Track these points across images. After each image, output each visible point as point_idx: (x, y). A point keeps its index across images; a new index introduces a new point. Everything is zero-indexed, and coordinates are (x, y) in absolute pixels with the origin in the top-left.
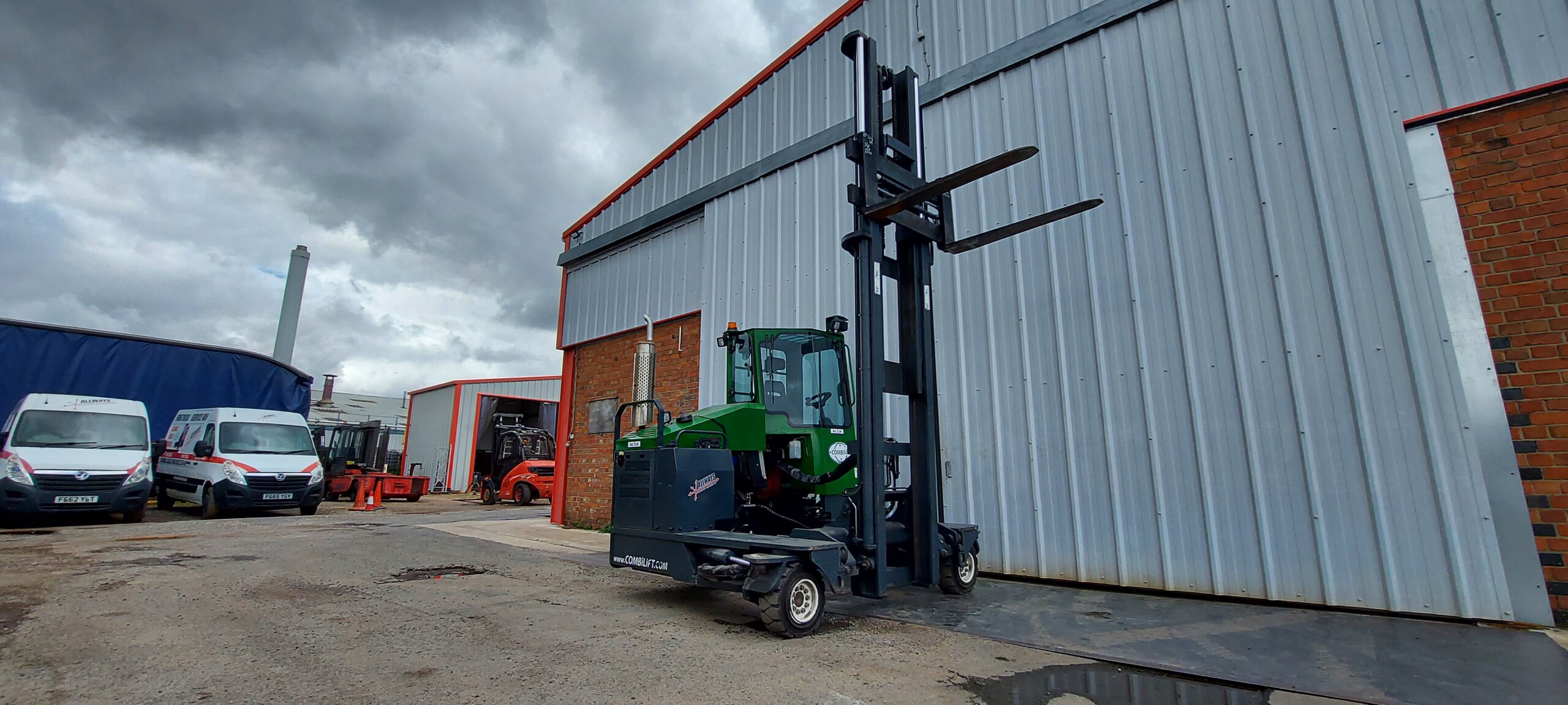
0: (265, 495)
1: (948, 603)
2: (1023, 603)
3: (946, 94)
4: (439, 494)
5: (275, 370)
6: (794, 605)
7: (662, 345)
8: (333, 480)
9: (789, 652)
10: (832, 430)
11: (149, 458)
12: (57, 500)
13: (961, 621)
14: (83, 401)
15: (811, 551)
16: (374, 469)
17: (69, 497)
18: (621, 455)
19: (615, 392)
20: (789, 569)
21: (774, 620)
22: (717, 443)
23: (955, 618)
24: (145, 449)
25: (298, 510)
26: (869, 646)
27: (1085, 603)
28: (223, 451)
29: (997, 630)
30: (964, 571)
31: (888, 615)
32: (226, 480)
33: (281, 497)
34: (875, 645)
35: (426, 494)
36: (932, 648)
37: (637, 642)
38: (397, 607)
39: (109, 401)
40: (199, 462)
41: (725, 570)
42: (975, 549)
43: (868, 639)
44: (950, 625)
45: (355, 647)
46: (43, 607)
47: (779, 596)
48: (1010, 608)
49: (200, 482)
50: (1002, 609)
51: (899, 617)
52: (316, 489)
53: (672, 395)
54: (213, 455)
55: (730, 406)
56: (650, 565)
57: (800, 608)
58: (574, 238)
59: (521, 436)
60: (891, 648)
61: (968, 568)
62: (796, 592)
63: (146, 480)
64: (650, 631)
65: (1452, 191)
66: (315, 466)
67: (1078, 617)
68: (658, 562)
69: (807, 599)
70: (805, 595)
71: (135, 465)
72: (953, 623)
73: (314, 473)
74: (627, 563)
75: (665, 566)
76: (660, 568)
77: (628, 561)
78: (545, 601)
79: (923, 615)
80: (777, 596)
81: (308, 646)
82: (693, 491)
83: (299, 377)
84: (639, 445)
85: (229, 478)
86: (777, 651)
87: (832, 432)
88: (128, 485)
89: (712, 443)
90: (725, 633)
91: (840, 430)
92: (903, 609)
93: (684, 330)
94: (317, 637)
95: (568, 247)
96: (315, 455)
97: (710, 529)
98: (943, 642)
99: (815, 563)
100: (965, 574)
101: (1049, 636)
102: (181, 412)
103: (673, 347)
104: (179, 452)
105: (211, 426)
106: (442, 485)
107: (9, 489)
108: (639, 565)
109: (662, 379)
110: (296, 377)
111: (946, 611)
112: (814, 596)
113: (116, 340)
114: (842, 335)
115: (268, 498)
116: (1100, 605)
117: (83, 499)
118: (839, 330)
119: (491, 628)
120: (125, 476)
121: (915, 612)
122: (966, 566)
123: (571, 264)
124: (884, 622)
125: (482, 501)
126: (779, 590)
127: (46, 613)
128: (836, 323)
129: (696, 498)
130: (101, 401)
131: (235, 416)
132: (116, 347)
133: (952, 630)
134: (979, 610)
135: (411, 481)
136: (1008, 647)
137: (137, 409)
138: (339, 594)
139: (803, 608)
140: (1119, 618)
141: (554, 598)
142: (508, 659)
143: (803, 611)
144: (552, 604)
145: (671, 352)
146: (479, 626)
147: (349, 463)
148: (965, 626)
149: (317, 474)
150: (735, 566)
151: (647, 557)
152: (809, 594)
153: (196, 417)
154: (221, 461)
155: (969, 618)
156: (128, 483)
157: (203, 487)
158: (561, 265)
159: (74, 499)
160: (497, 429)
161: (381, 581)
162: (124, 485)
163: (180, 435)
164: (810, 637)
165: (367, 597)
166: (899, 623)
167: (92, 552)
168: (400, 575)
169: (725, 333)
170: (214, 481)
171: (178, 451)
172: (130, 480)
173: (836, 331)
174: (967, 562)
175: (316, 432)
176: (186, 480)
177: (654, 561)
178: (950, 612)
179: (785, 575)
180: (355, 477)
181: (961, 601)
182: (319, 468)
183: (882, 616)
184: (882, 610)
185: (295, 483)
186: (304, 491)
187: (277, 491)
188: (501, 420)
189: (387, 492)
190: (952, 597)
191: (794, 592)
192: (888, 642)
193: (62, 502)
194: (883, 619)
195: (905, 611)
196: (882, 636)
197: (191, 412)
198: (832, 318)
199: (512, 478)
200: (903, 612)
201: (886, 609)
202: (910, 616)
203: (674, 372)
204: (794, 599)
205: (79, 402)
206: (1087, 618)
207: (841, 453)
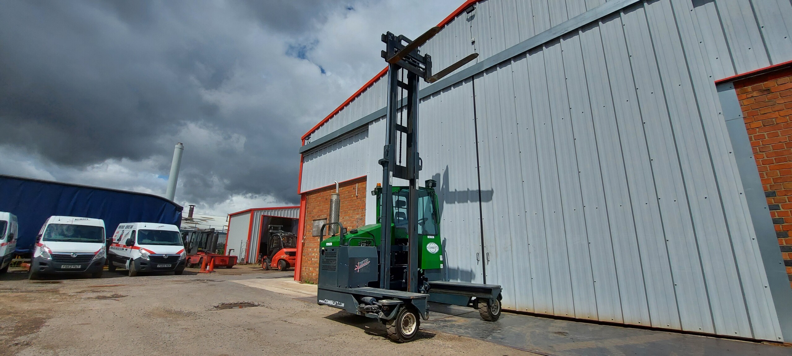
0: (158, 265)
1: (486, 325)
2: (524, 327)
3: (485, 69)
4: (242, 264)
5: (165, 204)
6: (404, 326)
7: (348, 193)
8: (191, 257)
9: (400, 350)
10: (428, 236)
11: (105, 247)
12: (62, 267)
13: (489, 336)
14: (76, 219)
15: (411, 300)
16: (210, 252)
17: (68, 265)
18: (323, 250)
19: (326, 216)
20: (401, 308)
21: (393, 334)
22: (369, 243)
23: (486, 334)
24: (104, 243)
25: (174, 272)
26: (440, 348)
27: (556, 327)
28: (139, 244)
29: (507, 341)
31: (453, 332)
33: (166, 266)
34: (443, 347)
35: (236, 265)
36: (472, 350)
37: (326, 343)
38: (214, 323)
39: (87, 219)
40: (128, 249)
41: (370, 308)
42: (500, 297)
43: (440, 344)
44: (483, 338)
45: (192, 343)
46: (52, 320)
47: (396, 321)
48: (516, 330)
49: (128, 258)
50: (512, 330)
51: (458, 333)
52: (182, 262)
53: (353, 217)
54: (135, 246)
55: (377, 225)
56: (336, 304)
57: (407, 328)
58: (307, 140)
59: (281, 236)
60: (451, 349)
61: (496, 307)
62: (405, 319)
63: (103, 257)
64: (333, 338)
65: (742, 116)
66: (182, 251)
67: (551, 335)
68: (340, 303)
69: (410, 323)
70: (409, 321)
71: (98, 250)
72: (485, 337)
73: (182, 254)
74: (325, 303)
75: (343, 305)
76: (341, 306)
77: (326, 302)
78: (285, 321)
79: (471, 333)
80: (394, 322)
81: (170, 342)
82: (357, 268)
83: (176, 207)
84: (331, 245)
85: (141, 257)
86: (393, 350)
88: (95, 260)
90: (370, 340)
91: (432, 236)
92: (461, 329)
93: (359, 185)
94: (175, 337)
95: (304, 144)
96: (183, 246)
97: (366, 286)
98: (478, 347)
99: (414, 305)
100: (494, 311)
101: (533, 345)
102: (121, 224)
103: (353, 193)
104: (119, 244)
105: (134, 232)
106: (244, 261)
107: (41, 262)
108: (331, 304)
109: (348, 209)
111: (483, 330)
112: (414, 322)
113: (92, 190)
114: (434, 189)
115: (160, 267)
116: (563, 328)
117: (74, 267)
118: (432, 187)
119: (258, 335)
120: (94, 255)
121: (467, 331)
123: (305, 153)
124: (450, 335)
125: (262, 269)
126: (396, 318)
127: (53, 323)
128: (430, 183)
129: (358, 271)
130: (84, 219)
132: (92, 193)
133: (484, 340)
134: (500, 330)
135: (228, 258)
136: (511, 350)
137: (99, 223)
138: (188, 316)
140: (572, 335)
141: (289, 319)
142: (263, 350)
143: (409, 329)
144: (289, 323)
145: (352, 196)
146: (252, 333)
147: (199, 249)
148: (490, 338)
150: (376, 306)
151: (334, 300)
152: (412, 320)
153: (128, 227)
154: (137, 248)
155: (494, 335)
156: (95, 259)
157: (129, 261)
158: (300, 153)
159: (70, 266)
160: (270, 233)
161: (209, 309)
162: (93, 260)
163: (120, 235)
165: (201, 318)
166: (458, 336)
167: (77, 293)
168: (218, 306)
169: (375, 189)
170: (135, 258)
171: (118, 243)
172: (95, 257)
173: (430, 187)
174: (495, 305)
175: (184, 234)
176: (122, 257)
177: (338, 302)
178: (485, 331)
179: (399, 311)
180: (202, 256)
181: (491, 325)
182: (184, 252)
183: (450, 332)
184: (450, 329)
185: (172, 259)
186: (177, 263)
187: (163, 263)
188: (272, 228)
189: (216, 263)
190: (487, 323)
191: (403, 320)
192: (450, 346)
193: (64, 268)
194: (450, 334)
195: (462, 330)
196: (448, 343)
197: (125, 224)
198: (429, 181)
199: (277, 257)
200: (461, 330)
201: (453, 329)
202: (464, 332)
203: (353, 206)
204: (403, 323)
205: (74, 220)
206: (555, 335)
207: (433, 248)
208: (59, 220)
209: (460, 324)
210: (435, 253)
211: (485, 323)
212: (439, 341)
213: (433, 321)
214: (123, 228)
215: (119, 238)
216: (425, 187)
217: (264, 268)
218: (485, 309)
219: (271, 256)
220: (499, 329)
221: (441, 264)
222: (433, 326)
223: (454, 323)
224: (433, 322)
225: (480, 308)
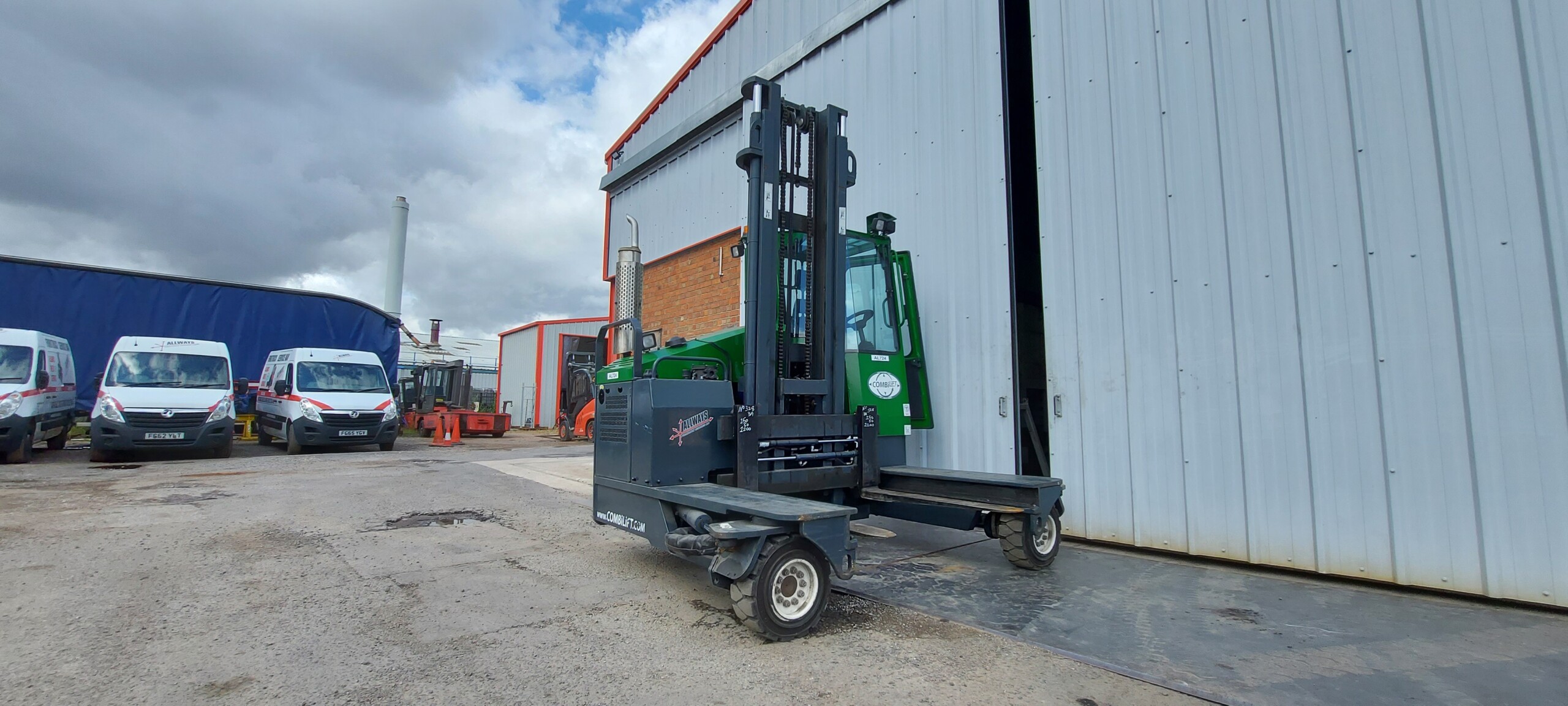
0: (340, 432)
1: (1017, 584)
2: (1124, 589)
4: (528, 430)
5: (364, 313)
6: (779, 594)
7: (703, 270)
8: (425, 417)
10: (872, 356)
11: (230, 397)
12: (147, 437)
13: (1030, 620)
14: (169, 343)
15: (801, 522)
16: (459, 406)
17: (158, 434)
18: (602, 390)
19: (659, 324)
20: (772, 545)
21: (748, 617)
22: (712, 373)
23: (1021, 613)
24: (228, 388)
25: (377, 446)
26: (883, 664)
27: (1216, 592)
28: (300, 389)
29: (1083, 642)
30: (1041, 539)
31: (927, 603)
32: (303, 417)
33: (356, 433)
34: (892, 662)
35: (509, 430)
39: (193, 343)
40: (282, 400)
42: (1058, 509)
43: (885, 649)
44: (1012, 628)
47: (756, 583)
48: (1106, 599)
49: (283, 419)
50: (1092, 599)
51: (941, 608)
52: (391, 426)
53: (714, 325)
54: (292, 394)
56: (629, 525)
57: (790, 599)
58: (615, 159)
59: (591, 374)
60: (914, 670)
61: (1046, 534)
62: (784, 577)
63: (228, 417)
66: (387, 403)
67: (1210, 618)
69: (801, 586)
70: (798, 580)
71: (216, 403)
72: (1017, 624)
73: (386, 410)
74: (608, 520)
75: (642, 527)
76: (638, 530)
77: (609, 518)
78: (513, 563)
79: (977, 607)
80: (751, 584)
82: (675, 434)
83: (387, 319)
84: (617, 377)
85: (306, 416)
87: (873, 359)
88: (211, 422)
89: (705, 373)
91: (884, 356)
92: (950, 594)
93: (724, 251)
95: (610, 169)
96: (389, 393)
97: (701, 481)
98: (998, 662)
99: (808, 537)
100: (1042, 543)
101: (1166, 659)
102: (272, 353)
103: (714, 271)
104: (270, 391)
105: (291, 366)
106: (530, 423)
107: (104, 427)
108: (619, 524)
109: (704, 307)
110: (385, 319)
111: (1011, 599)
112: (812, 582)
113: (218, 287)
114: (889, 239)
115: (344, 435)
116: (1239, 596)
117: (170, 436)
118: (883, 231)
119: (407, 605)
120: (208, 414)
121: (965, 600)
122: (1045, 532)
123: (614, 188)
124: (918, 615)
125: (559, 437)
126: (756, 576)
128: (879, 221)
129: (680, 443)
130: (185, 342)
131: (311, 356)
132: (218, 295)
133: (1013, 636)
134: (1059, 599)
135: (493, 418)
136: (1102, 679)
137: (218, 349)
138: (301, 545)
139: (794, 599)
140: (1273, 623)
143: (795, 602)
144: (521, 566)
145: (712, 276)
146: (396, 601)
147: (438, 400)
148: (1033, 630)
149: (391, 411)
151: (626, 515)
152: (806, 579)
153: (282, 358)
154: (298, 399)
155: (1044, 614)
156: (211, 420)
157: (286, 424)
158: (603, 189)
159: (163, 436)
160: (569, 367)
161: (367, 528)
162: (207, 422)
163: (271, 374)
164: (803, 640)
165: (325, 551)
166: (939, 619)
167: (137, 489)
168: (397, 520)
170: (293, 419)
171: (268, 390)
172: (212, 418)
173: (879, 232)
174: (1046, 527)
175: (415, 372)
176: (274, 417)
177: (632, 520)
178: (1018, 600)
179: (764, 554)
180: (442, 414)
181: (1035, 584)
182: (393, 405)
183: (917, 606)
184: (921, 594)
185: (369, 420)
186: (379, 428)
187: (352, 428)
188: (574, 358)
189: (471, 428)
190: (1022, 576)
191: (779, 577)
192: (913, 656)
193: (152, 438)
194: (919, 610)
195: (953, 599)
196: (907, 644)
197: (278, 353)
198: (876, 215)
199: (583, 417)
200: (950, 598)
201: (928, 593)
202: (958, 606)
203: (715, 299)
204: (780, 586)
205: (165, 344)
206: (1223, 620)
207: (885, 385)
208: (136, 345)
209: (948, 577)
210: (890, 398)
211: (1017, 575)
212: (883, 636)
213: (878, 567)
214: (274, 361)
215: (268, 381)
216: (866, 232)
217: (563, 436)
218: (1018, 540)
219: (574, 414)
220: (1055, 598)
221: (905, 426)
222: (877, 584)
223: (933, 574)
224: (879, 571)
225: (1005, 538)
